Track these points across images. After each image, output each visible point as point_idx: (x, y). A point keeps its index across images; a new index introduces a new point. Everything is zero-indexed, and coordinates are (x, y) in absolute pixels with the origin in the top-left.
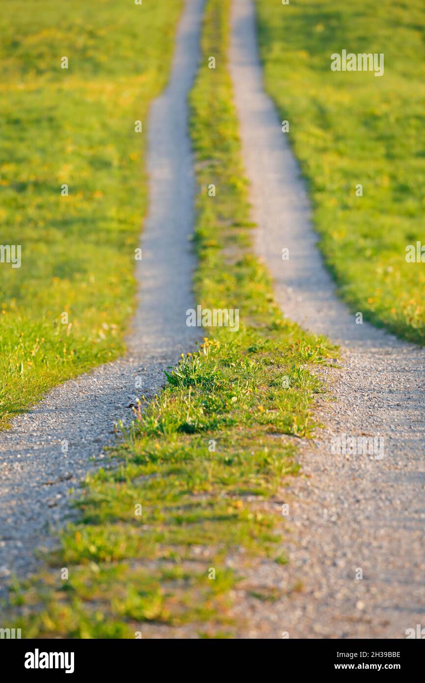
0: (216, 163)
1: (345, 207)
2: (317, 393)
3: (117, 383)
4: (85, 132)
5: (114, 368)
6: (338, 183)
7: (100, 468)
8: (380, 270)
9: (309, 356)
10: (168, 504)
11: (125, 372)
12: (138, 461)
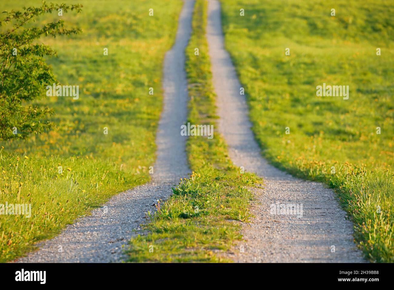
0: (198, 85)
1: (266, 109)
2: (251, 200)
3: (146, 194)
4: (131, 67)
5: (145, 187)
6: (263, 96)
7: (138, 235)
8: (284, 142)
9: (247, 182)
10: (174, 253)
11: (150, 189)
12: (158, 231)
